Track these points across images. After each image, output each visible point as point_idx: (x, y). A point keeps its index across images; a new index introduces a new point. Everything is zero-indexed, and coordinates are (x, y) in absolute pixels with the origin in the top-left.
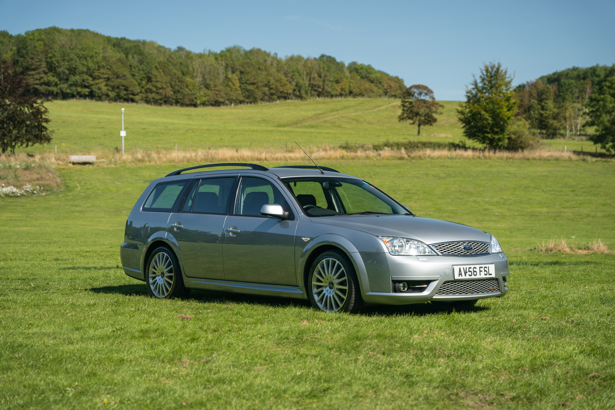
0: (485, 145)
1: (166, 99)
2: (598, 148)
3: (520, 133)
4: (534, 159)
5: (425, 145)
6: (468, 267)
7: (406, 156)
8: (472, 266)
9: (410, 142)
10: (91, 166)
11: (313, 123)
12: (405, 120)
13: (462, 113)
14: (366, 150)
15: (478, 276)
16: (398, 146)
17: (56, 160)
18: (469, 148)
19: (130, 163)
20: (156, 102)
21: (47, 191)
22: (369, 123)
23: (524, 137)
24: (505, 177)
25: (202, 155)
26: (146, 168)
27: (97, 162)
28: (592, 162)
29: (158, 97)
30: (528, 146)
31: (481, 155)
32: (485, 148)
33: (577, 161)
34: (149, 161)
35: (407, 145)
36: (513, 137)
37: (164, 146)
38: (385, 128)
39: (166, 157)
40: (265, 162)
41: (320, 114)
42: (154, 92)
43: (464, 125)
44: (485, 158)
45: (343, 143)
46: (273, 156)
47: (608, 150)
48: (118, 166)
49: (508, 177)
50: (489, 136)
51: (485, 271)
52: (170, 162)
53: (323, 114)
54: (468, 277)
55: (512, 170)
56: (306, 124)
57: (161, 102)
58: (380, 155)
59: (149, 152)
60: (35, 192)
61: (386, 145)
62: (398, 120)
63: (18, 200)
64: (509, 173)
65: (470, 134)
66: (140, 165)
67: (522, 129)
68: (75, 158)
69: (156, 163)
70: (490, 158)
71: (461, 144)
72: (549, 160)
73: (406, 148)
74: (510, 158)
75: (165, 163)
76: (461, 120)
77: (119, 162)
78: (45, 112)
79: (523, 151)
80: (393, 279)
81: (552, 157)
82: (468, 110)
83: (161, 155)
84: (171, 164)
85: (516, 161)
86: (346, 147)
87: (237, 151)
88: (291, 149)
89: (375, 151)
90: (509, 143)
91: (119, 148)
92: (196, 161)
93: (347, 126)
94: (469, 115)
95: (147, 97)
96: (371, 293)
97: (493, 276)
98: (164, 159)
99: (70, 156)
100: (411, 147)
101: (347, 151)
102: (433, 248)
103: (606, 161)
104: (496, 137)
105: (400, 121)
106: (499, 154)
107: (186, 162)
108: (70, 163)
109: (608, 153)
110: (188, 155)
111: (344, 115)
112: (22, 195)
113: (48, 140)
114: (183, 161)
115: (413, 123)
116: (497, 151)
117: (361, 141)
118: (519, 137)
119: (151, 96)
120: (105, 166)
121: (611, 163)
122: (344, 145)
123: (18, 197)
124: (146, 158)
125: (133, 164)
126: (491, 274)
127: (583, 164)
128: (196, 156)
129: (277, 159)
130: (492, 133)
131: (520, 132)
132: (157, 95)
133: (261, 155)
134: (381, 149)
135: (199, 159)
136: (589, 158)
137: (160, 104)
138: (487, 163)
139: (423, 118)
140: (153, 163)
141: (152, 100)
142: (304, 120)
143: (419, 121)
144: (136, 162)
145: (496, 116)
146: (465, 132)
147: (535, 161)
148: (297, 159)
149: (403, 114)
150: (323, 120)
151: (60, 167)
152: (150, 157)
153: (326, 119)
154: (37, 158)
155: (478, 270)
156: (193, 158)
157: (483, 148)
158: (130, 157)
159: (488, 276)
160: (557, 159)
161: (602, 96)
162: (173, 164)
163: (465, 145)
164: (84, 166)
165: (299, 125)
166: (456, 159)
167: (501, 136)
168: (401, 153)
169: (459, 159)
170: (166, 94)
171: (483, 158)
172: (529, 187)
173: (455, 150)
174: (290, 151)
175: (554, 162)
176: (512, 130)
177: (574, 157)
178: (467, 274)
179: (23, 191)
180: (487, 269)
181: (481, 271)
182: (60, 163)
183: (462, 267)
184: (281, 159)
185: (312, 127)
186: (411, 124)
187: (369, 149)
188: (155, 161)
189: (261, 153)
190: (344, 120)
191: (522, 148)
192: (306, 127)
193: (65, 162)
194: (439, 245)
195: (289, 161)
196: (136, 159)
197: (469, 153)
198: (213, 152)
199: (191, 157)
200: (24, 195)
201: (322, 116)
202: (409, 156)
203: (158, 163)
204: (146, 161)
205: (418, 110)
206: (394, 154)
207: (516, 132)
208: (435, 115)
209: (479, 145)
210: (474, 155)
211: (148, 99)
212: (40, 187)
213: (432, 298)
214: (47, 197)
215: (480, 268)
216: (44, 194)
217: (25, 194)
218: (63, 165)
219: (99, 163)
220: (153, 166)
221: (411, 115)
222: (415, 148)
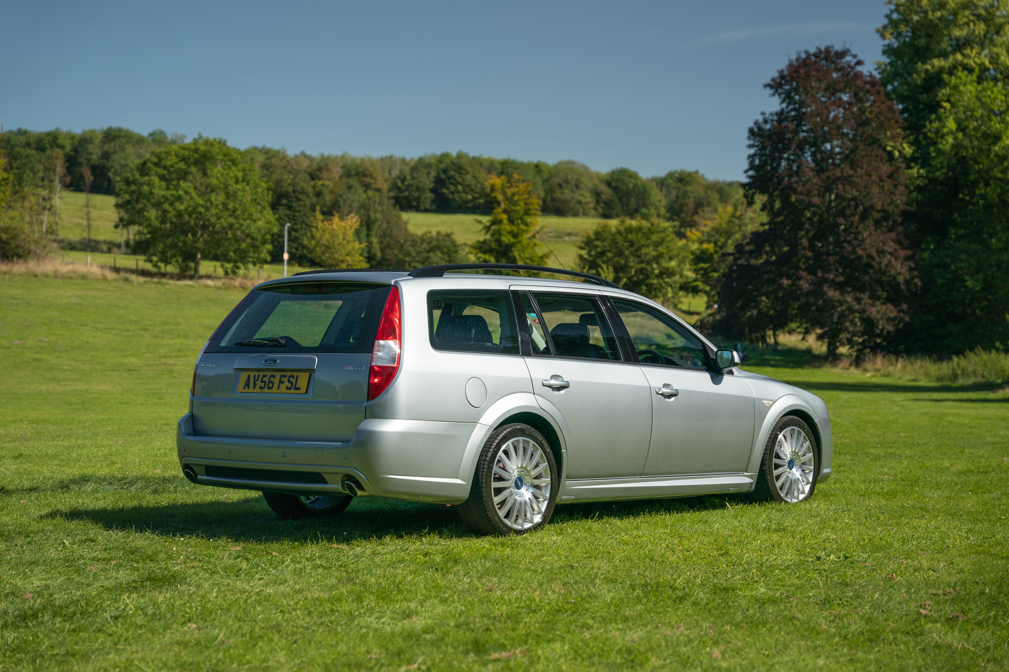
2: (140, 262)
3: (15, 232)
4: (46, 276)
23: (22, 238)
24: (13, 305)
28: (138, 283)
33: (115, 280)
36: (3, 236)
47: (155, 266)
49: (17, 305)
55: (17, 292)
64: (15, 299)
67: (18, 223)
72: (71, 278)
74: (5, 273)
81: (74, 272)
85: (16, 278)
109: (154, 270)
118: (13, 237)
121: (167, 287)
127: (126, 286)
131: (15, 229)
136: (133, 277)
147: (49, 279)
160: (83, 277)
161: (146, 178)
172: (66, 322)
175: (80, 281)
177: (111, 275)
191: (20, 257)
207: (9, 228)
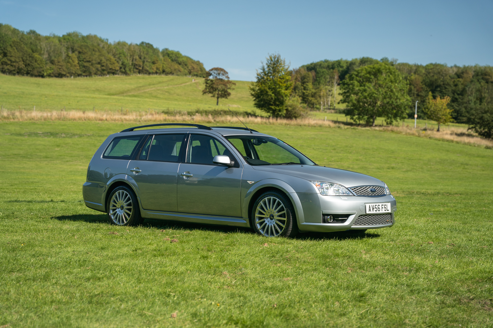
0: (269, 114)
1: (18, 71)
2: (348, 119)
3: (295, 106)
4: (305, 125)
5: (226, 113)
6: (375, 204)
7: (213, 121)
8: (377, 204)
9: (215, 110)
11: (136, 93)
12: (207, 94)
13: (253, 90)
14: (182, 115)
15: (381, 212)
16: (206, 113)
18: (258, 116)
20: (11, 73)
22: (178, 95)
23: (297, 109)
24: (285, 138)
25: (56, 115)
26: (11, 124)
28: (344, 128)
29: (12, 69)
30: (300, 116)
31: (267, 121)
32: (270, 116)
33: (334, 127)
34: (14, 119)
35: (213, 112)
36: (290, 109)
37: (24, 107)
38: (190, 99)
39: (27, 116)
40: (106, 122)
41: (140, 87)
42: (9, 64)
43: (254, 98)
44: (270, 123)
45: (165, 109)
46: (112, 117)
47: (355, 121)
49: (287, 138)
50: (273, 107)
51: (385, 208)
52: (30, 120)
53: (143, 86)
54: (374, 212)
55: (290, 133)
56: (130, 94)
57: (15, 72)
58: (193, 119)
59: (13, 111)
61: (197, 112)
62: (202, 93)
65: (259, 105)
66: (6, 121)
67: (295, 103)
69: (19, 120)
70: (273, 124)
71: (252, 113)
72: (315, 127)
73: (212, 115)
74: (288, 124)
75: (26, 120)
76: (252, 95)
79: (296, 120)
80: (323, 213)
81: (317, 124)
82: (257, 88)
83: (23, 114)
84: (31, 121)
85: (292, 127)
86: (167, 113)
87: (84, 113)
88: (125, 113)
89: (189, 116)
90: (287, 113)
92: (51, 120)
93: (161, 96)
94: (259, 91)
95: (3, 68)
96: (305, 223)
97: (390, 211)
98: (26, 117)
100: (216, 114)
101: (168, 115)
102: (351, 190)
103: (354, 129)
104: (277, 108)
105: (203, 94)
106: (280, 121)
107: (43, 120)
109: (354, 123)
110: (45, 115)
111: (159, 88)
114: (41, 119)
115: (214, 96)
116: (278, 119)
117: (178, 109)
118: (294, 109)
119: (6, 67)
121: (357, 130)
122: (166, 111)
124: (11, 116)
126: (388, 210)
127: (339, 130)
128: (51, 116)
129: (115, 120)
130: (275, 105)
132: (11, 67)
133: (102, 116)
134: (194, 115)
135: (53, 118)
136: (342, 126)
137: (14, 74)
138: (271, 127)
139: (220, 93)
140: (16, 120)
141: (7, 71)
142: (128, 91)
143: (218, 94)
144: (2, 119)
145: (277, 94)
146: (255, 104)
147: (305, 127)
148: (130, 120)
149: (206, 89)
150: (143, 91)
152: (14, 115)
153: (145, 91)
155: (380, 207)
156: (49, 117)
157: (268, 116)
159: (387, 212)
160: (320, 126)
161: (352, 82)
162: (33, 121)
163: (255, 113)
165: (125, 94)
166: (249, 124)
167: (281, 108)
168: (209, 118)
169: (251, 124)
170: (19, 66)
171: (269, 124)
172: (303, 146)
173: (248, 117)
174: (125, 114)
175: (319, 128)
176: (289, 104)
177: (332, 125)
178: (374, 210)
180: (386, 207)
181: (382, 208)
183: (371, 205)
184: (118, 120)
185: (135, 96)
186: (212, 97)
187: (184, 114)
188: (18, 118)
189: (103, 115)
190: (159, 92)
191: (296, 117)
192: (130, 96)
194: (355, 188)
195: (124, 122)
196: (2, 117)
197: (259, 120)
198: (64, 113)
199: (47, 116)
201: (143, 88)
202: (215, 121)
203: (21, 120)
204: (11, 119)
205: (217, 87)
206: (203, 119)
207: (292, 105)
208: (229, 91)
209: (264, 114)
210: (262, 122)
211: (4, 70)
213: (350, 228)
215: (382, 205)
220: (17, 122)
221: (212, 90)
222: (219, 115)
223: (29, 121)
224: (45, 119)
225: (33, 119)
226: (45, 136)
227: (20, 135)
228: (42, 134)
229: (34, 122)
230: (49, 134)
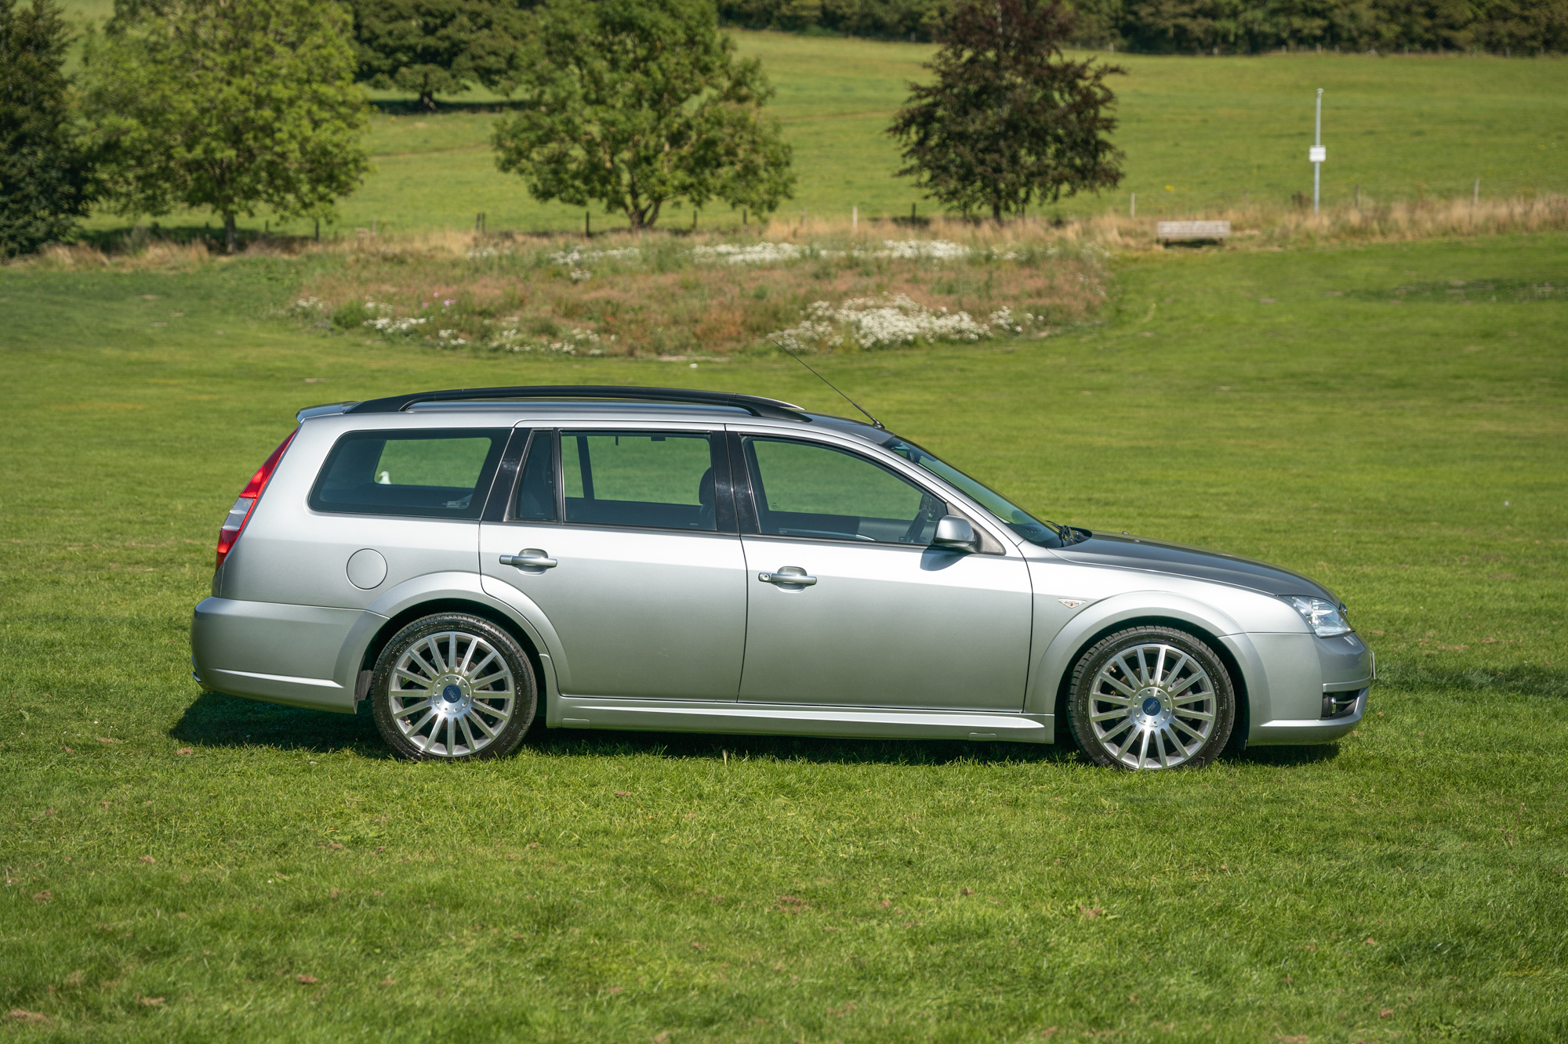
1: (1549, 36)
10: (1213, 252)
17: (1121, 234)
19: (1326, 238)
20: (1520, 47)
21: (1056, 324)
25: (1547, 211)
26: (1370, 253)
27: (1231, 239)
29: (1524, 30)
34: (1383, 233)
37: (1442, 185)
39: (1433, 220)
42: (1515, 16)
48: (1290, 247)
52: (1445, 234)
57: (1535, 44)
59: (1385, 205)
60: (1019, 329)
63: (970, 351)
66: (1356, 243)
68: (1172, 228)
69: (1404, 236)
75: (1429, 235)
77: (1293, 237)
78: (1103, 102)
83: (1421, 213)
84: (1446, 239)
91: (1305, 194)
92: (1527, 228)
95: (1491, 33)
98: (1429, 226)
99: (1160, 224)
107: (1493, 232)
108: (1158, 241)
110: (1502, 211)
112: (982, 338)
113: (1113, 178)
114: (1487, 230)
119: (1502, 28)
120: (1254, 250)
123: (970, 342)
124: (1375, 225)
125: (1334, 241)
128: (1526, 214)
132: (1523, 25)
135: (1534, 223)
137: (1532, 52)
140: (1393, 239)
141: (1506, 40)
144: (1343, 236)
151: (1128, 254)
152: (1386, 220)
154: (1071, 233)
156: (1518, 218)
158: (1326, 222)
162: (1455, 238)
164: (1196, 251)
170: (1551, 20)
179: (986, 327)
182: (1132, 242)
188: (1398, 231)
193: (1145, 240)
196: (1343, 228)
199: (1511, 215)
200: (989, 339)
203: (1409, 237)
204: (1373, 234)
211: (1494, 39)
212: (1036, 315)
214: (1048, 344)
216: (1044, 334)
217: (990, 334)
218: (1137, 250)
219: (1240, 240)
220: (1393, 246)
223: (1441, 239)
224: (1501, 228)
225: (1454, 230)
226: (1468, 297)
227: (1379, 295)
228: (1463, 287)
229: (1458, 243)
230: (1491, 287)
